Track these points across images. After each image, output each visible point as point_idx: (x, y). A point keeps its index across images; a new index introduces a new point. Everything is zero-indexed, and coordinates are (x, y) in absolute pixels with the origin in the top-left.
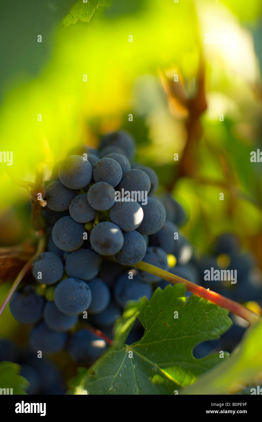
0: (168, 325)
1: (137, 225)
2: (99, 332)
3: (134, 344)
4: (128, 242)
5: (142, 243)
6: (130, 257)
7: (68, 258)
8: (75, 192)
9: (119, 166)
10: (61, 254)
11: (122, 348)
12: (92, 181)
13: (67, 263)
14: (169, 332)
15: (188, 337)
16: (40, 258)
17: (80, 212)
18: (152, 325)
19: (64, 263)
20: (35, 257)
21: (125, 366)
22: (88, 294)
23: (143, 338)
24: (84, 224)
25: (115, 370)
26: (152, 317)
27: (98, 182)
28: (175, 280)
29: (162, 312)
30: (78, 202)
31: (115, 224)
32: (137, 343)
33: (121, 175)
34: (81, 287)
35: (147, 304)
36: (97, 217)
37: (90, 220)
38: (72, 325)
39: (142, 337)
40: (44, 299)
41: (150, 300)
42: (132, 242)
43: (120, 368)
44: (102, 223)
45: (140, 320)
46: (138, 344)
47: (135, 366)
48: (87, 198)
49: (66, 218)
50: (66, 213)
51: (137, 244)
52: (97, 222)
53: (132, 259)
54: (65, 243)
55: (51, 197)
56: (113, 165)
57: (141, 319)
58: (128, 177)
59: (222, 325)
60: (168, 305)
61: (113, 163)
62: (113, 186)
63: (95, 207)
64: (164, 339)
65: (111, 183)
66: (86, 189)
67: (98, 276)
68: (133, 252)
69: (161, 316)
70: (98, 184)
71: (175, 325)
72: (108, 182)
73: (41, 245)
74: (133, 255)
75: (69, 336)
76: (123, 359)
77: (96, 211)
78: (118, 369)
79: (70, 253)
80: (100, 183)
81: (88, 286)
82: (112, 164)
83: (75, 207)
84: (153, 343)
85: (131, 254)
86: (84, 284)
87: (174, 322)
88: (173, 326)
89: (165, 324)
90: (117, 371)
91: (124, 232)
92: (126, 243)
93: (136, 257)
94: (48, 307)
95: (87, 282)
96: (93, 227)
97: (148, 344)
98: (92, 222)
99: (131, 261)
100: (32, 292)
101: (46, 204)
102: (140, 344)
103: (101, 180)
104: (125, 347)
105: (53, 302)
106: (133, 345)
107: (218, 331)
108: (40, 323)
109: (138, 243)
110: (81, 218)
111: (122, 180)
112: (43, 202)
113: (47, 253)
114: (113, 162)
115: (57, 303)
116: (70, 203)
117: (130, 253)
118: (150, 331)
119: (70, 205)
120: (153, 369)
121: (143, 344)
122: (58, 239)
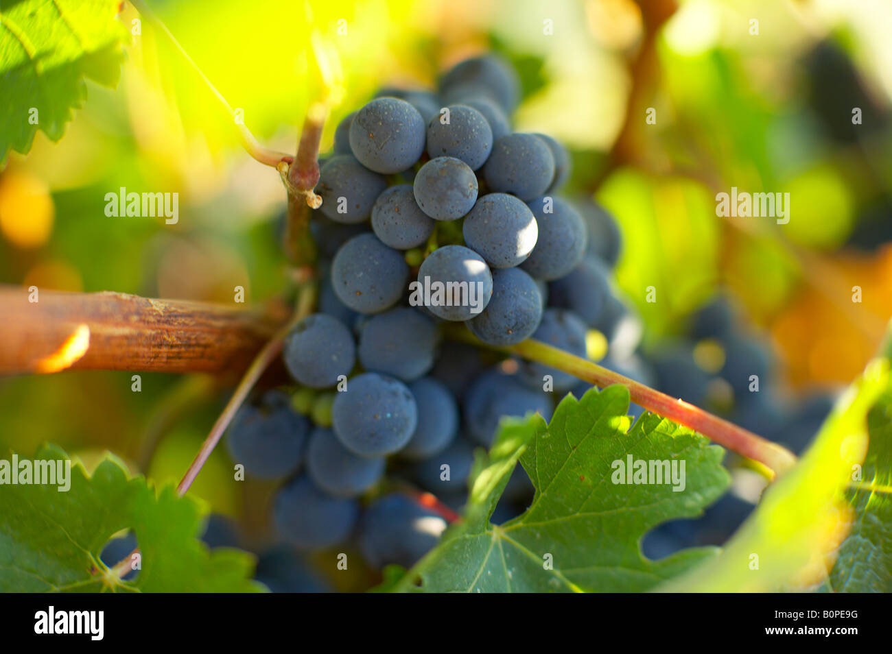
0: (588, 480)
1: (522, 257)
2: (429, 499)
3: (511, 524)
4: (503, 292)
5: (533, 297)
6: (507, 326)
7: (365, 328)
8: (385, 180)
9: (484, 123)
10: (350, 319)
11: (484, 531)
12: (425, 157)
13: (364, 340)
14: (589, 497)
15: (632, 509)
16: (302, 327)
17: (396, 223)
18: (552, 480)
19: (357, 339)
20: (294, 325)
21: (489, 572)
22: (409, 410)
23: (531, 510)
24: (403, 252)
25: (466, 581)
26: (553, 461)
27: (439, 156)
28: (606, 380)
29: (575, 450)
30: (392, 201)
31: (475, 250)
32: (517, 522)
33: (488, 143)
34: (394, 394)
35: (542, 430)
36: (434, 238)
37: (419, 241)
38: (369, 482)
39: (529, 507)
40: (309, 423)
41: (548, 423)
42: (512, 292)
43: (478, 576)
44: (443, 248)
45: (524, 468)
46: (519, 523)
47: (513, 575)
48: (412, 191)
49: (365, 237)
50: (365, 227)
51: (522, 297)
52: (433, 247)
53: (510, 332)
54: (360, 293)
55: (331, 190)
56: (472, 120)
57: (529, 465)
58: (505, 148)
59: (709, 485)
60: (588, 435)
61: (472, 115)
62: (472, 167)
63: (430, 210)
64: (578, 514)
65: (468, 161)
66: (411, 172)
67: (431, 374)
68: (513, 315)
69: (574, 460)
70: (437, 161)
71: (603, 480)
72: (460, 158)
73: (306, 299)
74: (513, 322)
75: (362, 508)
76: (484, 556)
77: (433, 221)
78: (474, 578)
79: (370, 317)
80: (442, 159)
81: (409, 393)
82: (470, 118)
83: (385, 213)
84: (552, 521)
85: (509, 320)
86: (400, 388)
87: (601, 475)
88: (600, 483)
89: (582, 479)
90: (472, 582)
91: (493, 269)
92: (498, 295)
93: (519, 328)
94: (317, 442)
95: (409, 384)
96: (423, 260)
97: (541, 524)
98: (422, 247)
99: (507, 336)
100: (282, 405)
101: (320, 202)
102: (524, 523)
103: (445, 152)
104: (490, 529)
105: (329, 429)
106: (507, 526)
107: (699, 497)
108: (299, 476)
109: (525, 296)
110: (398, 236)
111: (491, 155)
112: (313, 199)
113: (319, 318)
114: (471, 113)
115: (338, 430)
116: (374, 203)
117: (505, 317)
118: (546, 495)
119: (375, 208)
120: (551, 582)
121: (531, 524)
122: (345, 283)
